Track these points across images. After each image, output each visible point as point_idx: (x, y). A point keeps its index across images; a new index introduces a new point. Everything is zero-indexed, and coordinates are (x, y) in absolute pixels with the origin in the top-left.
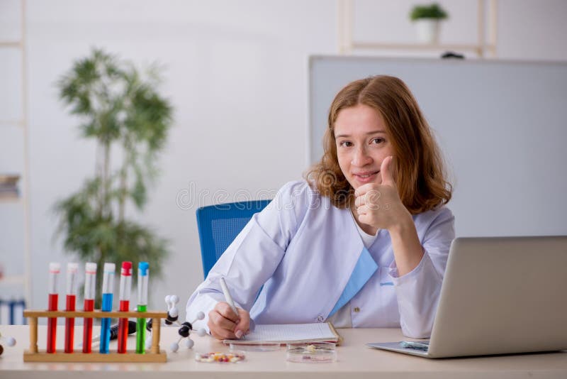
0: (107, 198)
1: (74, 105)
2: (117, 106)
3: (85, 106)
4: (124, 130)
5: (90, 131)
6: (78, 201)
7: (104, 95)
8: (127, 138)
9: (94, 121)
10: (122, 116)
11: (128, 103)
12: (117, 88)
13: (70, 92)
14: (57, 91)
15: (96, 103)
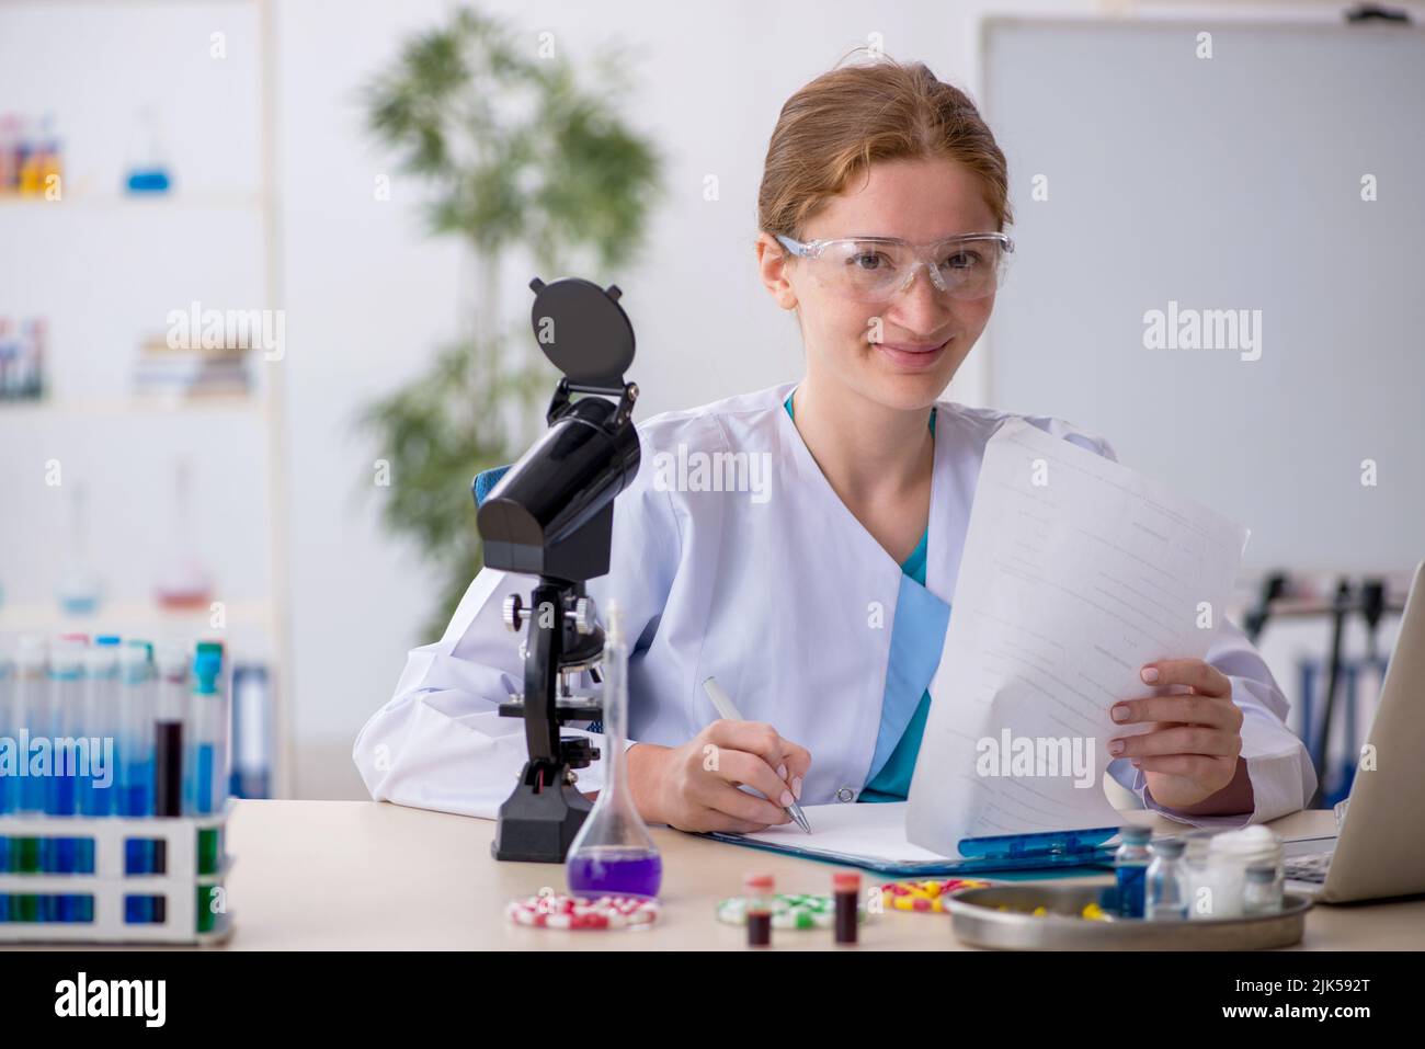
0: (493, 394)
1: (406, 149)
2: (518, 152)
3: (432, 153)
4: (537, 217)
5: (447, 218)
6: (420, 403)
7: (480, 124)
8: (546, 235)
9: (458, 190)
10: (530, 179)
11: (546, 144)
12: (516, 106)
13: (393, 116)
14: (360, 113)
15: (461, 146)
